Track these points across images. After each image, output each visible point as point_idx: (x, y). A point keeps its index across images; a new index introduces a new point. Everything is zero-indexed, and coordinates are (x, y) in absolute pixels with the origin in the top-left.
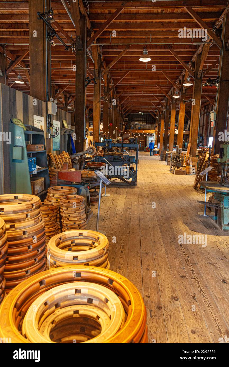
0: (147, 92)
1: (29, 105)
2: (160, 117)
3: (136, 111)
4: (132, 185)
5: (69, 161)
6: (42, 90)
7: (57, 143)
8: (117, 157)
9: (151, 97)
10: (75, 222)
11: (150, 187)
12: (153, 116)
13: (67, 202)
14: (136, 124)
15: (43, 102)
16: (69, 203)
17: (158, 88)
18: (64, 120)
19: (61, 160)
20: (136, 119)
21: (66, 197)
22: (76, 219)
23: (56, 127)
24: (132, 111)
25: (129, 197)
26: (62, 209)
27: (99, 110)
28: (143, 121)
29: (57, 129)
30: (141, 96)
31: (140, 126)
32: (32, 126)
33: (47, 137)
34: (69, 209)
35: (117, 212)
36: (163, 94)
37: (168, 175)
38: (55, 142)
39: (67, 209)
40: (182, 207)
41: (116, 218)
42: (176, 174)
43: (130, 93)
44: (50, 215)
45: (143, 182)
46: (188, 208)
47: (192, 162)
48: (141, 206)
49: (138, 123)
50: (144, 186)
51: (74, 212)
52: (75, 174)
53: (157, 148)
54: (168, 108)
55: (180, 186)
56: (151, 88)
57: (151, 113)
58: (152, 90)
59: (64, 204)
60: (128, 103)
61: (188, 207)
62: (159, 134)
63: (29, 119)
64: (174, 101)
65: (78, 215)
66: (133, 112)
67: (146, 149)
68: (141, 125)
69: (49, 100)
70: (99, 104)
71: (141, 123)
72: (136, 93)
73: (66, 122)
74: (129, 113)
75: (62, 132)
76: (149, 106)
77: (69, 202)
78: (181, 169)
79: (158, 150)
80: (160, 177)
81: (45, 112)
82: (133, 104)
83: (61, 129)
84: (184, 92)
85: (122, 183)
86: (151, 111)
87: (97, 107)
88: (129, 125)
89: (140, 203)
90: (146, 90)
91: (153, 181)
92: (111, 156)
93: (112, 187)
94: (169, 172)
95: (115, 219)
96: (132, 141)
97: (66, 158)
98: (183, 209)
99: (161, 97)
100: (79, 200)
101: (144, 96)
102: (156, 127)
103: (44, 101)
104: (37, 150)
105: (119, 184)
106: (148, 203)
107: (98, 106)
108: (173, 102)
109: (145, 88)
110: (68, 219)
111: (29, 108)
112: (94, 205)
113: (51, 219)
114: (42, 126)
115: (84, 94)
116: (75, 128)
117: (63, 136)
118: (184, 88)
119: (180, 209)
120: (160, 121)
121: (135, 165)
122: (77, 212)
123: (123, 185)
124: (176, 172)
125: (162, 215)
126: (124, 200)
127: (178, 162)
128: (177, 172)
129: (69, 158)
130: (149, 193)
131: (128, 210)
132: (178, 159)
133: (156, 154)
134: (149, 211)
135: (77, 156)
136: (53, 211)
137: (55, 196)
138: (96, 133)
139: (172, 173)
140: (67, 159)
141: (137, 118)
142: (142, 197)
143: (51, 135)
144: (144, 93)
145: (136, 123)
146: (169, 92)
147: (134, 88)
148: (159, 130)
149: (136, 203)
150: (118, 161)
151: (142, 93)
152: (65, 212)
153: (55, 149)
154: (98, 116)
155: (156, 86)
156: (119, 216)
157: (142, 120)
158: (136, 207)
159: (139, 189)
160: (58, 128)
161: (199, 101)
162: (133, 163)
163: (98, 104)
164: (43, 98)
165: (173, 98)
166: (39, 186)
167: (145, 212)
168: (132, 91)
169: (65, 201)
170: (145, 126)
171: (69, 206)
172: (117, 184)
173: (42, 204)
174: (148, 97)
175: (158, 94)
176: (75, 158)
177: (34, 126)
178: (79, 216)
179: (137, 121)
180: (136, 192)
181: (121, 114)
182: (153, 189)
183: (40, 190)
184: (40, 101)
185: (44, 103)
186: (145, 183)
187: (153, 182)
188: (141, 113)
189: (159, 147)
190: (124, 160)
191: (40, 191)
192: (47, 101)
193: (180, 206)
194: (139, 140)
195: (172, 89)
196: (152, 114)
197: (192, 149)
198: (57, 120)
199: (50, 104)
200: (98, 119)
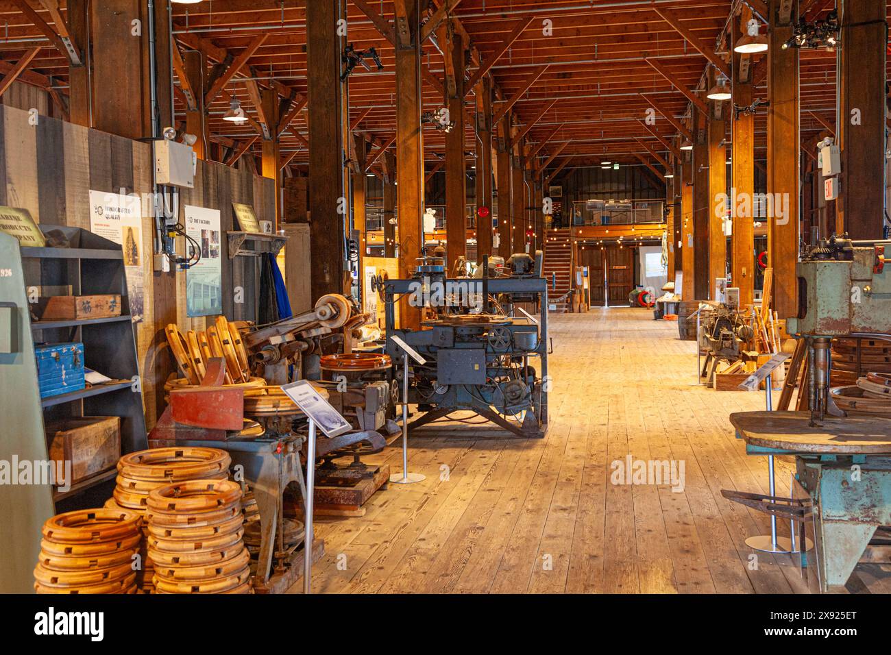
0: (615, 86)
1: (66, 158)
2: (677, 174)
3: (588, 158)
4: (526, 437)
5: (238, 354)
6: (136, 102)
7: (206, 287)
8: (466, 332)
9: (637, 102)
10: (195, 583)
11: (596, 443)
12: (654, 170)
13: (166, 506)
14: (594, 207)
15: (136, 145)
16: (174, 512)
17: (653, 70)
18: (241, 202)
19: (207, 349)
20: (593, 187)
21: (177, 488)
22: (201, 571)
23: (203, 232)
24: (573, 159)
25: (496, 485)
26: (154, 536)
27: (418, 161)
28: (618, 195)
29: (208, 236)
30: (600, 104)
31: (607, 214)
32: (81, 230)
33: (158, 269)
34: (174, 533)
35: (422, 545)
36: (675, 89)
37: (685, 393)
38: (198, 285)
39: (169, 533)
40: (690, 519)
41: (405, 568)
42: (720, 388)
43: (556, 95)
44: (101, 560)
45: (576, 423)
46: (717, 521)
47: (783, 341)
48: (526, 519)
49: (599, 202)
50: (572, 438)
51: (192, 545)
52: (221, 398)
53: (672, 291)
54: (700, 139)
55: (716, 437)
56: (631, 71)
57: (645, 163)
58: (635, 78)
59: (158, 516)
60: (551, 132)
61: (719, 516)
62: (678, 237)
63: (68, 205)
64: (718, 113)
65: (208, 557)
66: (583, 161)
67: (637, 296)
68: (611, 210)
69: (160, 137)
70: (418, 139)
71: (612, 202)
72: (576, 94)
73: (252, 210)
74: (562, 167)
75: (231, 249)
76: (636, 135)
77: (172, 506)
78: (738, 369)
79: (676, 300)
80: (650, 404)
81: (148, 179)
82: (572, 132)
83: (226, 239)
84: (744, 75)
85: (490, 429)
86: (646, 157)
87: (411, 152)
88: (568, 211)
89: (530, 507)
90: (613, 79)
91: (619, 418)
92: (443, 329)
93: (446, 447)
94: (695, 381)
95: (403, 572)
96: (520, 269)
97: (226, 342)
98: (692, 527)
99: (671, 100)
100: (212, 499)
101: (609, 102)
102: (666, 212)
103: (143, 140)
104: (83, 318)
105: (477, 434)
106: (559, 504)
107: (414, 148)
108: (713, 114)
109: (607, 72)
110: (172, 572)
111: (67, 168)
112: (346, 518)
113: (106, 575)
114: (130, 229)
115: (338, 106)
116: (312, 229)
117: (237, 263)
118: (742, 63)
119: (680, 527)
120: (678, 191)
121: (538, 358)
122: (205, 544)
123: (490, 439)
124: (718, 382)
125: (595, 553)
126: (469, 495)
127: (727, 343)
128: (723, 379)
129: (238, 342)
130: (581, 467)
131: (471, 535)
132: (725, 331)
133: (670, 315)
134: (550, 537)
135: (278, 333)
136: (115, 543)
137: (139, 485)
138: (410, 246)
139: (705, 384)
140: (230, 347)
141: (596, 183)
142: (546, 483)
143: (173, 261)
144: (602, 93)
145: (590, 202)
146: (698, 81)
147: (564, 75)
148: (678, 224)
149: (510, 507)
150: (470, 345)
151: (596, 93)
152: (161, 545)
153: (199, 311)
154: (415, 184)
155: (644, 63)
156: (424, 558)
157: (615, 188)
158: (503, 523)
159: (547, 451)
160: (213, 233)
161: (791, 105)
162: (530, 351)
163: (412, 141)
164: (139, 129)
165: (713, 101)
166: (94, 451)
167: (533, 542)
168: (559, 88)
169: (161, 505)
170: (626, 210)
171: (174, 522)
172: (471, 434)
173: (85, 517)
174: (624, 103)
175: (658, 89)
176: (267, 342)
177: (93, 231)
178: (216, 562)
179: (597, 194)
180: (530, 464)
181: (533, 172)
182: (604, 448)
183: (98, 463)
184: (122, 140)
185: (139, 148)
186: (582, 426)
187: (617, 422)
188: (612, 165)
189: (679, 290)
190: (493, 342)
191: (97, 469)
192: (156, 139)
193: (685, 514)
194: (609, 265)
195: (707, 69)
196: (651, 167)
197: (778, 291)
198: (206, 205)
199: (163, 149)
200: (415, 194)
